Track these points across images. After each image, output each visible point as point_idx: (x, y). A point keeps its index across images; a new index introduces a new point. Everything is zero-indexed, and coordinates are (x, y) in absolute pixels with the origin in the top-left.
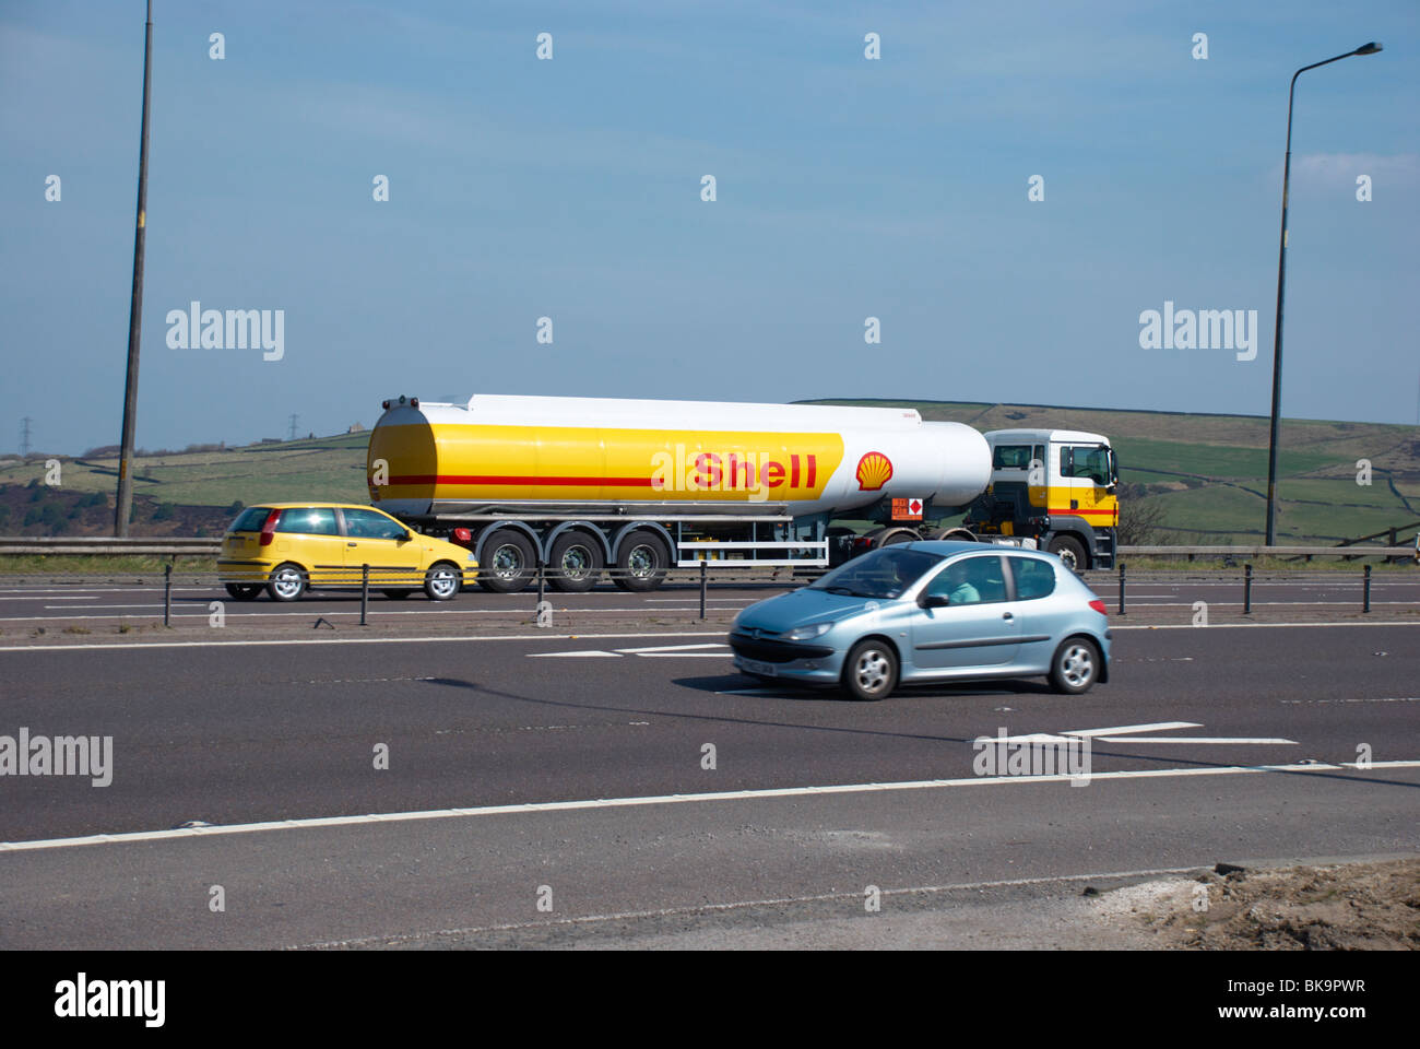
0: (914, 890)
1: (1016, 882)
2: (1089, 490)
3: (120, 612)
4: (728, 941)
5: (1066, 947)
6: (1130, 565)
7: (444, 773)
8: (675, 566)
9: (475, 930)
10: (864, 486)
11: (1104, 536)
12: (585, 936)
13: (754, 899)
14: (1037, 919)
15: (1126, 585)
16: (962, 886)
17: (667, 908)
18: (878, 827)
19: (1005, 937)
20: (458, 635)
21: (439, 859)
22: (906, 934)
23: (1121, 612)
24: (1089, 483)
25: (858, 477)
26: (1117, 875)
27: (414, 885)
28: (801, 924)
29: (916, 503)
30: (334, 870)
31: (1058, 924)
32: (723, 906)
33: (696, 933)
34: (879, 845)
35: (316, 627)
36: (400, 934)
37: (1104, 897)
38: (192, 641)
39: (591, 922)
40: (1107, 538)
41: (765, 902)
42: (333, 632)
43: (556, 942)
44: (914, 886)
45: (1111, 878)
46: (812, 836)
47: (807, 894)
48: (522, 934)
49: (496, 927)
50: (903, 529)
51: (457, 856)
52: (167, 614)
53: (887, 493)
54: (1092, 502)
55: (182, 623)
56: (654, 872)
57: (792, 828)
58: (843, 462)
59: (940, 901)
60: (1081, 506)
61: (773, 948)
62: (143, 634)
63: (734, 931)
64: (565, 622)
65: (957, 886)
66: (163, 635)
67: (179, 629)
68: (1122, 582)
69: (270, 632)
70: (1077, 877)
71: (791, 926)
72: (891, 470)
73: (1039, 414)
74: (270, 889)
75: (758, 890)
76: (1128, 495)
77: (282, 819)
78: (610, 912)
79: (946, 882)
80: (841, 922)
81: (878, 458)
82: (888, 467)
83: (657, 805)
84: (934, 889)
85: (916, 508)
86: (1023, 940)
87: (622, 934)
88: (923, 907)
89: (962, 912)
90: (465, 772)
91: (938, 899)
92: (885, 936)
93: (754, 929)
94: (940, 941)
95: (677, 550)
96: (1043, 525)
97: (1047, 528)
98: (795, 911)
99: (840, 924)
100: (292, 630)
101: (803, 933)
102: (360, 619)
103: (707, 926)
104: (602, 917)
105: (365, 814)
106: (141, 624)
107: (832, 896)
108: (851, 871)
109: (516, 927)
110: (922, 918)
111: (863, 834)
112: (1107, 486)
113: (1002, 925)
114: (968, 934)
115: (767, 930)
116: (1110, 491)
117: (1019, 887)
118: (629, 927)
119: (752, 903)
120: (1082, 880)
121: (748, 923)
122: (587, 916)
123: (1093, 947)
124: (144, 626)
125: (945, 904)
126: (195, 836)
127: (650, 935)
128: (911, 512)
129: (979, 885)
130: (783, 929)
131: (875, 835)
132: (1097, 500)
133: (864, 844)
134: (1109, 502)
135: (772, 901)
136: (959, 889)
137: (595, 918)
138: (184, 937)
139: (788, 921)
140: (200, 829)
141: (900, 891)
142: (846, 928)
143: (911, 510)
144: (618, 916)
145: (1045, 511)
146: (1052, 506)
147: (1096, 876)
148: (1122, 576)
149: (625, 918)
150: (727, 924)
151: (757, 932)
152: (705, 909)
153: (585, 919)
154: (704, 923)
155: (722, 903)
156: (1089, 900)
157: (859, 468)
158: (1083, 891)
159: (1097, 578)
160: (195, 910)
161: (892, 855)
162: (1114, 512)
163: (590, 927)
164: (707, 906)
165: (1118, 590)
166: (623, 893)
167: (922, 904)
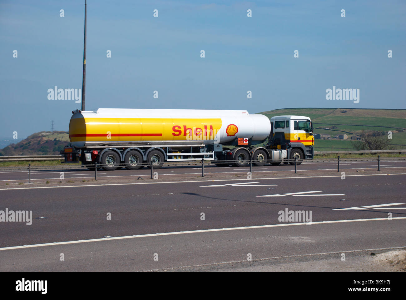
0: (318, 254)
1: (349, 251)
2: (304, 134)
3: (83, 176)
4: (264, 269)
5: (366, 271)
6: (381, 156)
7: (178, 221)
8: (166, 161)
9: (189, 266)
10: (229, 135)
11: (309, 148)
12: (221, 268)
13: (270, 257)
14: (357, 262)
15: (380, 162)
16: (333, 253)
17: (245, 260)
18: (307, 235)
19: (347, 268)
20: (179, 181)
21: (178, 246)
22: (317, 267)
23: (379, 170)
24: (303, 132)
25: (227, 132)
26: (381, 249)
27: (171, 254)
28: (285, 264)
29: (246, 139)
30: (148, 250)
31: (363, 264)
32: (261, 259)
33: (254, 267)
34: (307, 241)
35: (138, 179)
36: (168, 268)
37: (377, 256)
38: (103, 184)
39: (223, 264)
40: (311, 149)
41: (274, 258)
42: (143, 181)
43: (213, 270)
44: (318, 253)
45: (379, 250)
46: (287, 238)
47: (286, 255)
48: (203, 267)
49: (195, 266)
50: (242, 148)
51: (183, 245)
52: (95, 176)
53: (237, 137)
54: (305, 138)
55: (100, 179)
56: (240, 249)
57: (281, 236)
58: (222, 127)
59: (327, 257)
60: (301, 139)
61: (277, 271)
62: (89, 182)
63: (265, 266)
64: (211, 177)
65: (332, 253)
66: (95, 182)
67: (99, 181)
68: (379, 161)
69: (125, 181)
70: (368, 250)
71: (282, 264)
72: (238, 129)
73: (351, 111)
74: (129, 255)
75: (271, 254)
76: (380, 135)
77: (132, 235)
78: (228, 261)
79: (328, 251)
80: (297, 263)
81: (233, 126)
82: (236, 129)
83: (240, 230)
84: (325, 254)
85: (246, 141)
86: (352, 268)
87: (232, 267)
88: (321, 259)
89: (334, 260)
90: (183, 221)
91: (326, 257)
92: (311, 268)
93: (271, 266)
94: (327, 269)
95: (167, 156)
96: (289, 146)
97: (290, 146)
98: (283, 260)
99: (296, 264)
100: (132, 180)
101: (286, 267)
102: (151, 177)
103: (257, 265)
104: (226, 262)
105: (155, 233)
106: (88, 180)
107: (294, 256)
108: (299, 249)
109: (201, 265)
110: (321, 262)
111: (302, 237)
112: (310, 133)
113: (346, 264)
114: (336, 267)
115: (275, 266)
116: (311, 134)
117: (350, 253)
118: (234, 265)
119: (270, 258)
120: (370, 251)
121: (269, 264)
122: (221, 262)
123: (374, 271)
124: (89, 180)
125: (328, 258)
126: (107, 240)
127: (240, 268)
128: (245, 142)
129: (338, 252)
130: (280, 266)
131: (306, 238)
132: (307, 137)
133: (303, 240)
134: (311, 138)
135: (276, 258)
136: (332, 254)
137: (224, 263)
138: (106, 269)
139: (281, 264)
140: (109, 238)
141: (314, 254)
142: (299, 265)
143: (244, 141)
144: (230, 262)
145: (289, 141)
146: (291, 139)
147: (374, 249)
148: (379, 159)
149: (233, 263)
150: (263, 264)
151: (272, 266)
152: (256, 260)
153: (221, 263)
154: (256, 264)
155: (261, 258)
156: (372, 256)
157: (227, 129)
158: (370, 254)
159: (371, 160)
160: (109, 261)
161: (311, 244)
162: (312, 141)
163: (222, 265)
164: (257, 259)
165: (377, 164)
166: (231, 255)
167: (321, 258)
